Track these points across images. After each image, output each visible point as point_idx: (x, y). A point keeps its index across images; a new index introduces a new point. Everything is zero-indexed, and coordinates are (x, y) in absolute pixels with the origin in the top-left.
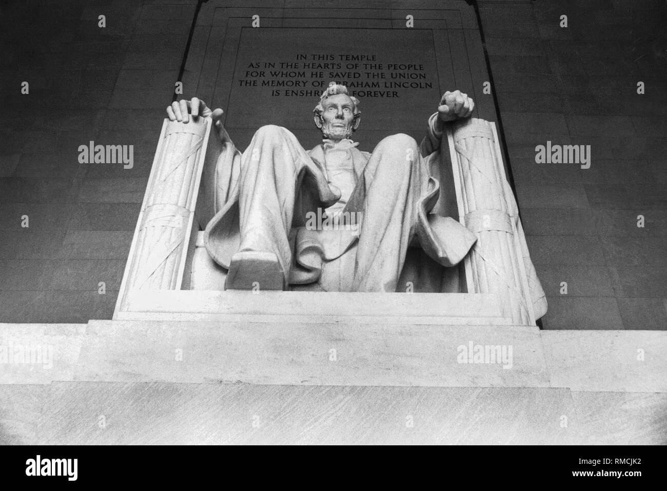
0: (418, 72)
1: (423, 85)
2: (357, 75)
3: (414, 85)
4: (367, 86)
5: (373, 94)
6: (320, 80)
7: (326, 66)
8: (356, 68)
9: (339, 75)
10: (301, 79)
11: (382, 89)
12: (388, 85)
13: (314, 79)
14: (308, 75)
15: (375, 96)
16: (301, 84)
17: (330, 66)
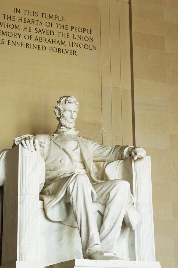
0: (89, 35)
1: (91, 48)
2: (52, 33)
3: (86, 47)
4: (58, 44)
5: (61, 51)
6: (29, 34)
7: (33, 21)
8: (51, 27)
9: (41, 32)
10: (17, 31)
11: (67, 47)
12: (71, 44)
13: (26, 32)
14: (22, 28)
15: (63, 53)
16: (18, 36)
17: (35, 22)
